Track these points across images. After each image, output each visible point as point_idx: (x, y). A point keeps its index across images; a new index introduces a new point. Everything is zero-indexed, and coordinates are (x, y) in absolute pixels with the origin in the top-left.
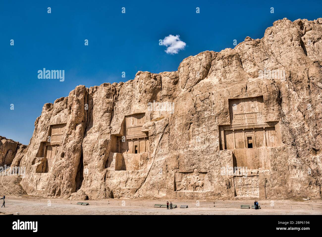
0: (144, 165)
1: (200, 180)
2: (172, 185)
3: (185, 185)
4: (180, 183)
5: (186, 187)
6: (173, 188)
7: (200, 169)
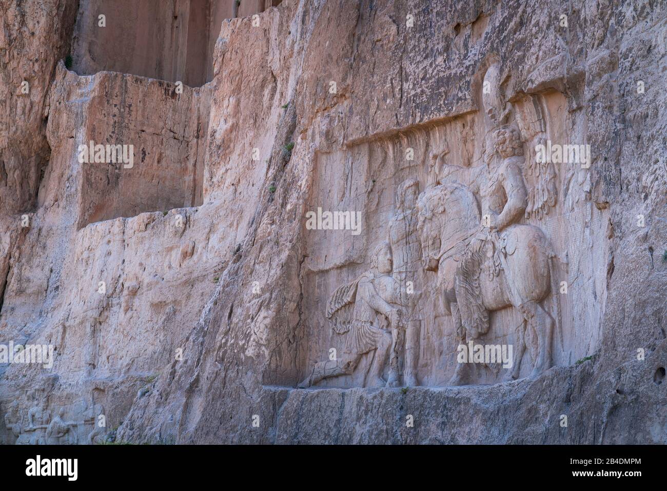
0: (238, 151)
1: (518, 218)
2: (263, 313)
3: (386, 308)
4: (347, 280)
5: (402, 330)
6: (258, 345)
7: (521, 43)
